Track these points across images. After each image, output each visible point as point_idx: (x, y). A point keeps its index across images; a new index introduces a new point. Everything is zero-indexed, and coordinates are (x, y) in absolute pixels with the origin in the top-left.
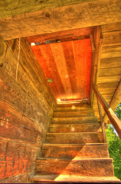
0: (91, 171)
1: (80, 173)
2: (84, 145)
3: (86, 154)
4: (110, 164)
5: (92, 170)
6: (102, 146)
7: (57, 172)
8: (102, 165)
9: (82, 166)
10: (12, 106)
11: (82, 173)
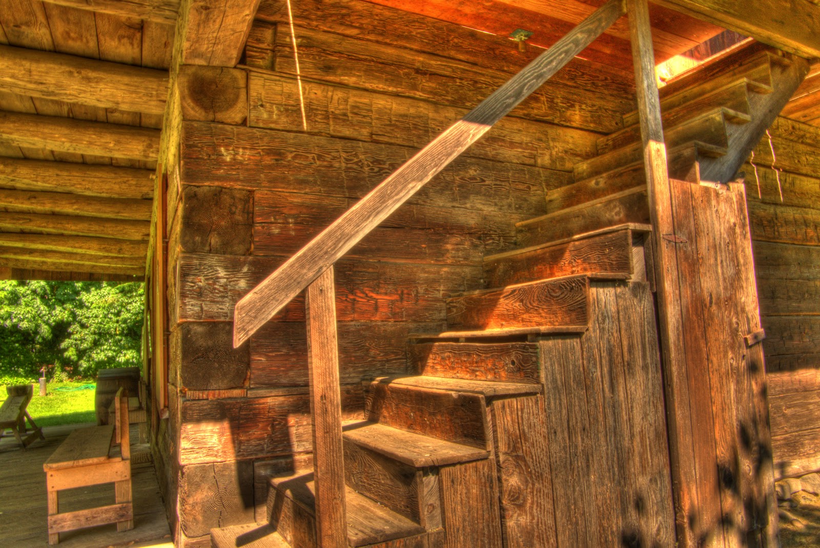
0: (540, 314)
1: (519, 322)
2: (568, 242)
3: (574, 269)
4: (581, 289)
5: (541, 311)
6: (614, 234)
7: (480, 323)
8: (563, 296)
9: (522, 301)
10: (300, 189)
11: (523, 320)
